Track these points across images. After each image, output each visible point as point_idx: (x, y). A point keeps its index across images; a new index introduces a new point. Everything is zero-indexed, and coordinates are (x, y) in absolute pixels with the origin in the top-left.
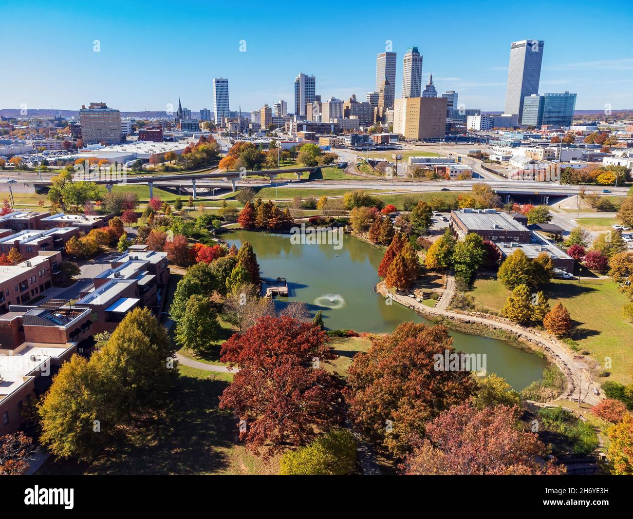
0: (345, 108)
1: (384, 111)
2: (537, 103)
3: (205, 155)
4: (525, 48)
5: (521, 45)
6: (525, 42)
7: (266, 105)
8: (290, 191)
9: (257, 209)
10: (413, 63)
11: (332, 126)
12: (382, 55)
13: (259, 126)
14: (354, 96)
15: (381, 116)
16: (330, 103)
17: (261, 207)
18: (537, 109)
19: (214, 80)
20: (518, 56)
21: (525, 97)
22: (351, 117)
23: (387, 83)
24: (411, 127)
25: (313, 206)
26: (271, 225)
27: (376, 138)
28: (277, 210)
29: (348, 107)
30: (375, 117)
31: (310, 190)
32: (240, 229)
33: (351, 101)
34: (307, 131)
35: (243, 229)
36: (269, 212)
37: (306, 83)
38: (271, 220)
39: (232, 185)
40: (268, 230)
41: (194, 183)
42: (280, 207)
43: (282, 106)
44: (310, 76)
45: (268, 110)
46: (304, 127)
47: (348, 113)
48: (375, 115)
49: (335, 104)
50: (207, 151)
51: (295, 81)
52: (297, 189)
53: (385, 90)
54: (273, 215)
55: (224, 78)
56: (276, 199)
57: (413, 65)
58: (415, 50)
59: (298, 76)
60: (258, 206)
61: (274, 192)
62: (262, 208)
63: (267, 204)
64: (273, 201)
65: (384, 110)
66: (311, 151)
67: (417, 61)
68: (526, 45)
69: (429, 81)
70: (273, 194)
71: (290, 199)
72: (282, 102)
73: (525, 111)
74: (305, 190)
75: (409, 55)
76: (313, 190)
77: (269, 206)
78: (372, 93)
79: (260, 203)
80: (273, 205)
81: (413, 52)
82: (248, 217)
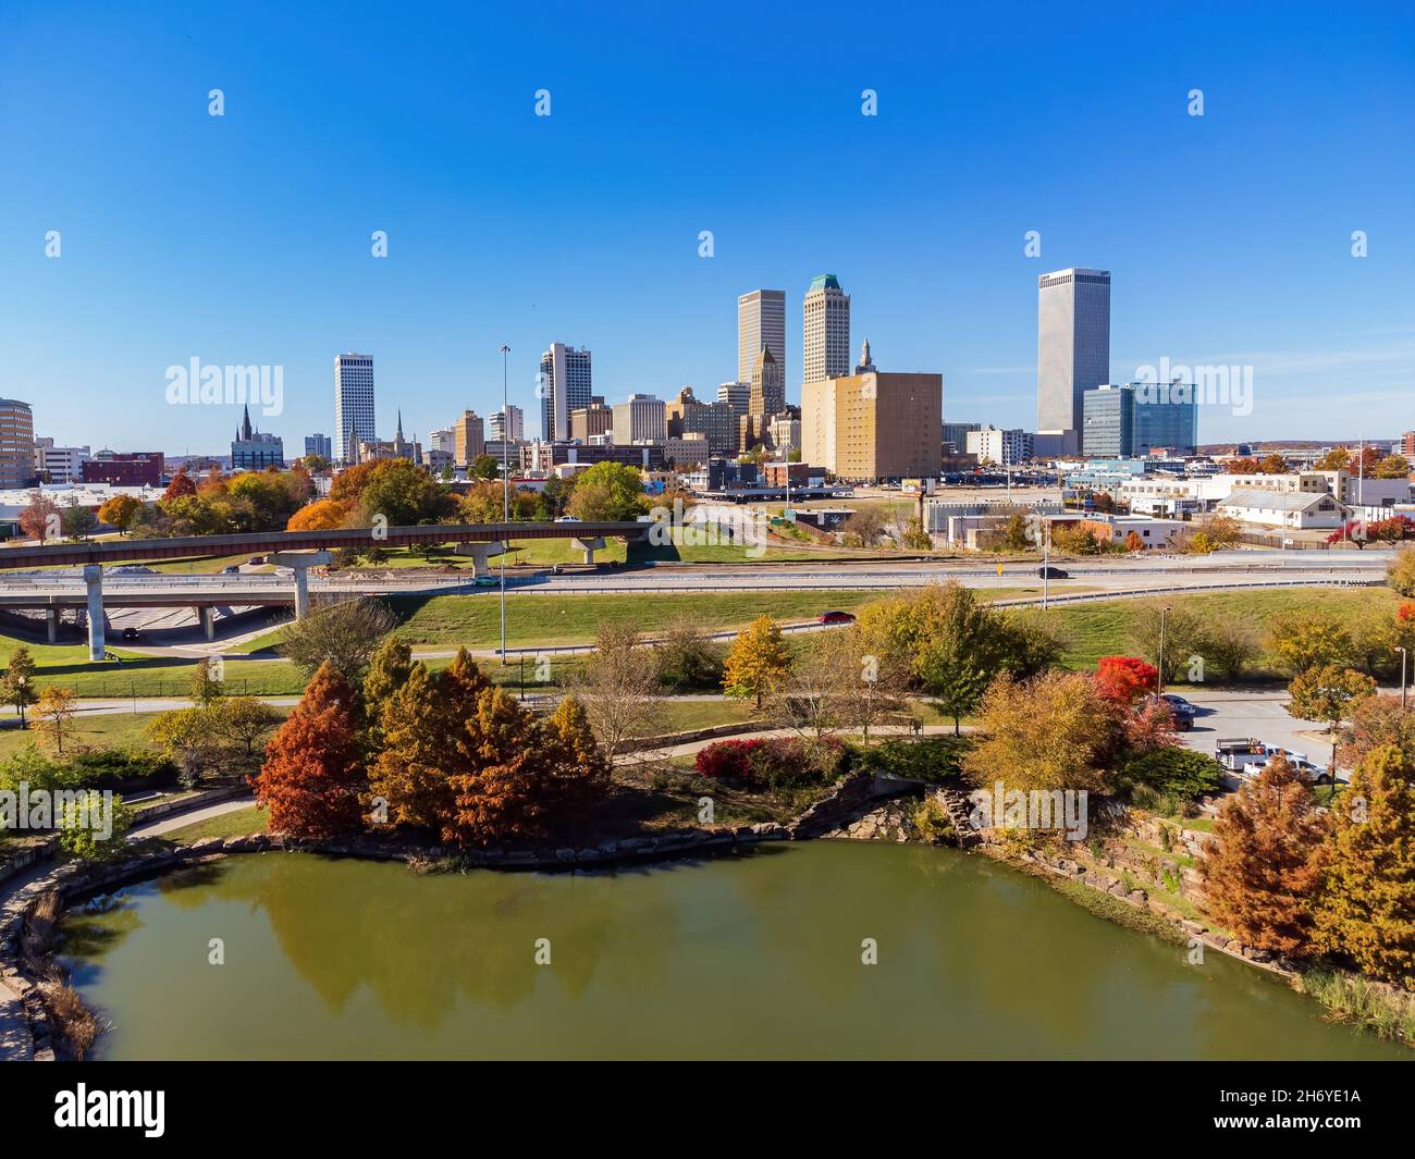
0: (669, 417)
1: (766, 423)
2: (1117, 403)
3: (248, 505)
4: (1071, 285)
5: (1064, 280)
6: (1069, 272)
7: (468, 412)
8: (565, 605)
9: (377, 713)
10: (827, 312)
11: (646, 452)
12: (751, 298)
13: (448, 458)
14: (689, 390)
15: (757, 434)
16: (632, 404)
17: (406, 698)
18: (1119, 418)
19: (338, 360)
20: (1056, 304)
21: (1086, 393)
22: (687, 437)
23: (768, 359)
24: (853, 449)
25: (700, 674)
26: (465, 817)
27: (770, 473)
28: (510, 716)
29: (676, 414)
30: (743, 439)
31: (657, 599)
32: (264, 845)
33: (685, 400)
34: (578, 462)
35: (287, 845)
36: (457, 729)
37: (568, 365)
38: (466, 781)
39: (294, 589)
40: (450, 848)
41: (93, 580)
42: (524, 686)
43: (510, 418)
44: (577, 349)
45: (474, 424)
46: (572, 453)
47: (676, 428)
48: (743, 435)
49: (644, 406)
50: (257, 494)
51: (543, 360)
52: (595, 599)
53: (765, 375)
54: (485, 750)
55: (363, 351)
56: (500, 645)
57: (828, 317)
58: (832, 283)
59: (549, 349)
60: (385, 692)
61: (492, 613)
62: (409, 707)
63: (446, 675)
64: (483, 654)
65: (764, 421)
66: (615, 485)
67: (838, 308)
68: (1073, 278)
69: (864, 357)
70: (484, 626)
71: (577, 640)
72: (511, 409)
73: (1087, 423)
74: (630, 599)
75: (817, 292)
76: (668, 599)
77: (457, 689)
78: (733, 384)
79: (400, 676)
80: (484, 682)
81: (826, 287)
82: (317, 769)
